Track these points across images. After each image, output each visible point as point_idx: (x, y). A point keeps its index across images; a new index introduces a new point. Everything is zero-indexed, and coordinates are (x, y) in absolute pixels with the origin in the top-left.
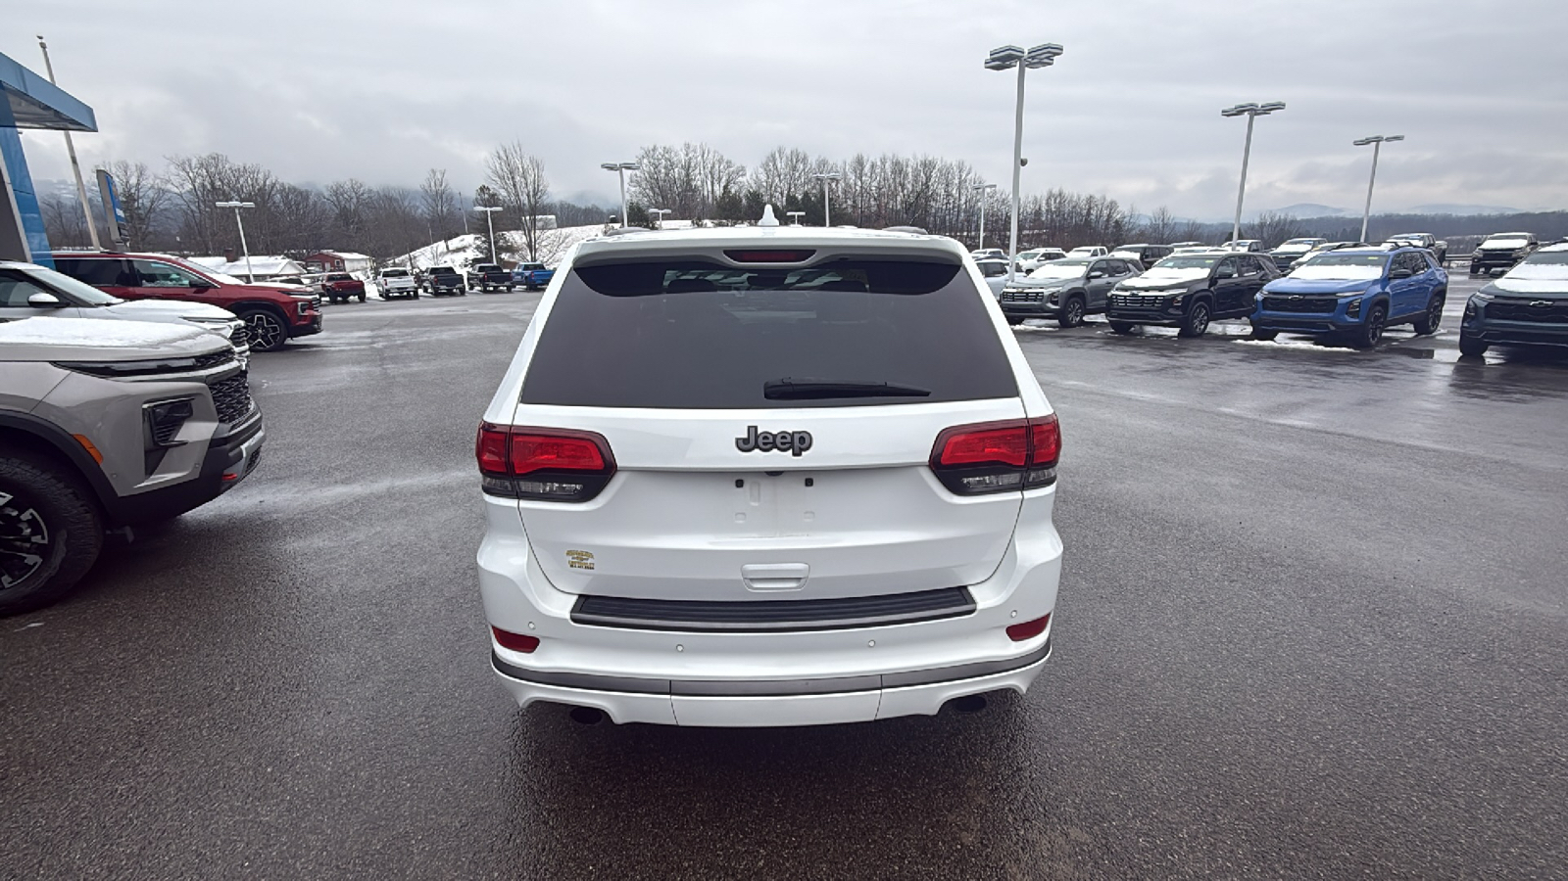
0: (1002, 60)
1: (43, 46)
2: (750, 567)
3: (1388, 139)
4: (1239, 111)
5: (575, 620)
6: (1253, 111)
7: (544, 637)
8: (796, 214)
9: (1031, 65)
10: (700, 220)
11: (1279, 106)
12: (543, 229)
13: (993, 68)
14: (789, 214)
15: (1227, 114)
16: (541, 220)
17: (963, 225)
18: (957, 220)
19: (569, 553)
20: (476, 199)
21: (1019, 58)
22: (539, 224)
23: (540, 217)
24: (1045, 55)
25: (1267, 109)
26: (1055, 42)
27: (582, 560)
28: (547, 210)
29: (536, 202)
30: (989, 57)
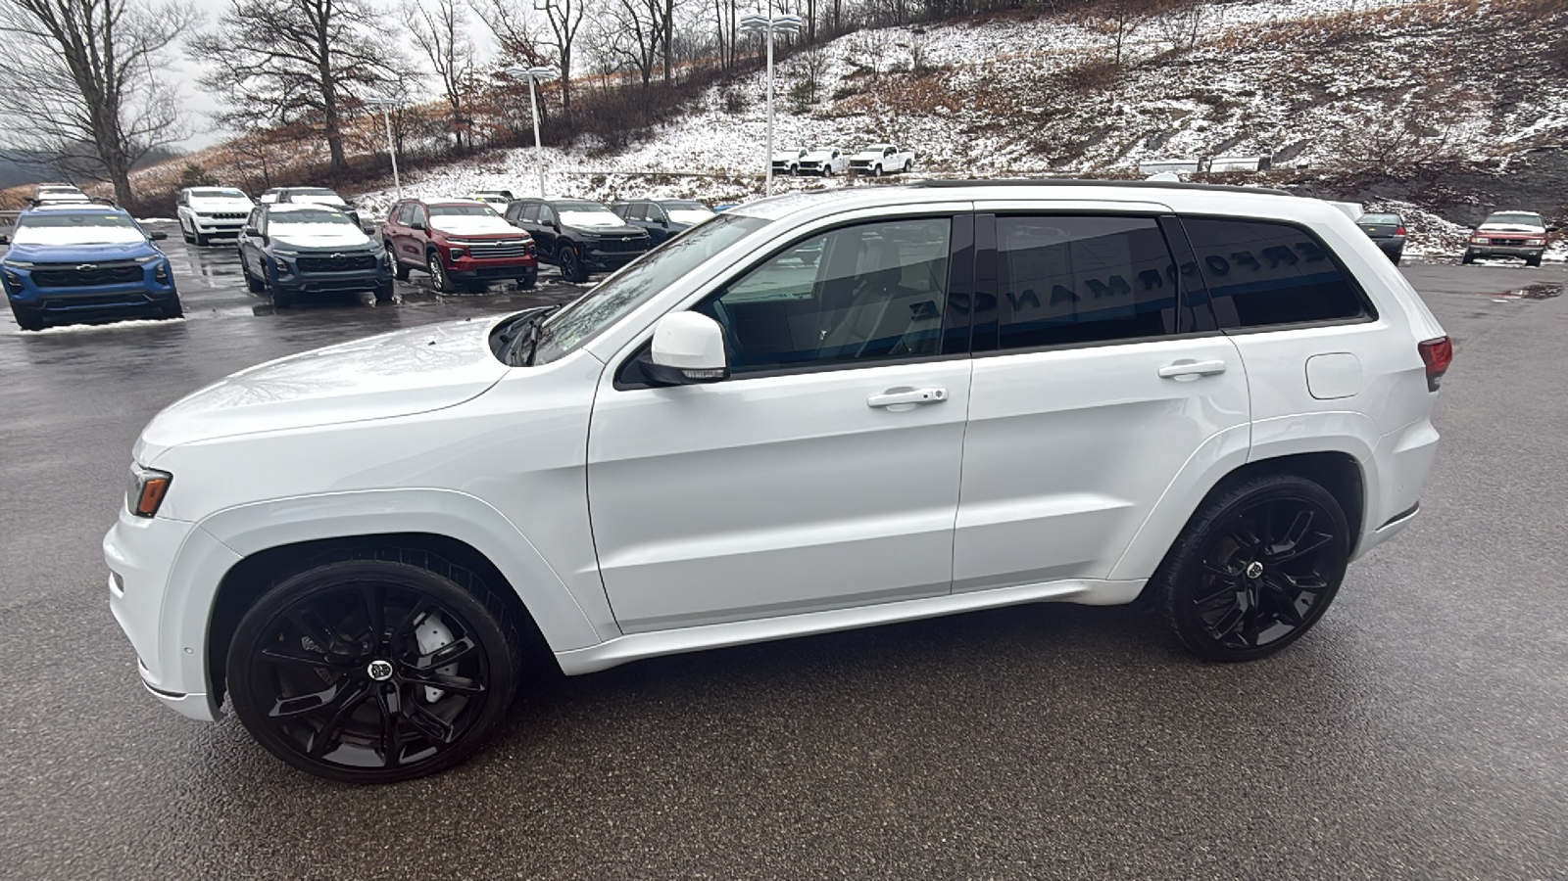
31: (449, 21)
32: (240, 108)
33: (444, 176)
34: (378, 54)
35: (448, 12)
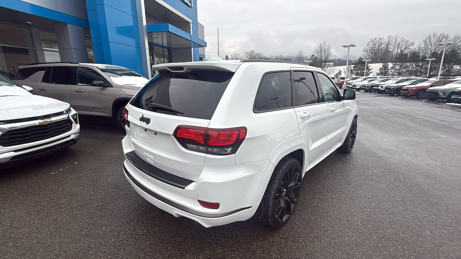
1: (218, 30)
8: (431, 59)
10: (387, 63)
12: (327, 67)
16: (327, 64)
20: (310, 59)
22: (326, 66)
23: (327, 63)
28: (330, 61)
29: (327, 59)
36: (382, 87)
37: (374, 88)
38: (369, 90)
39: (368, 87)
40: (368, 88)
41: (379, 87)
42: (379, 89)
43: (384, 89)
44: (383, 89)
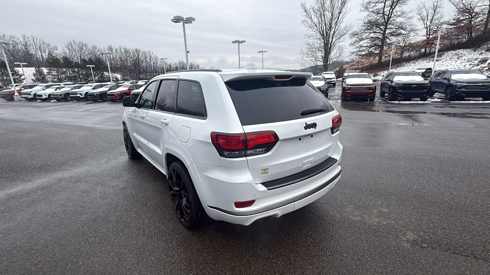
0: (177, 20)
2: (304, 161)
3: (265, 52)
4: (236, 42)
5: (269, 190)
6: (238, 42)
7: (256, 199)
8: (91, 66)
9: (186, 23)
10: (39, 68)
11: (244, 42)
13: (174, 22)
14: (87, 66)
15: (233, 42)
17: (153, 71)
18: (151, 70)
19: (261, 170)
21: (182, 20)
24: (189, 20)
25: (242, 42)
26: (193, 17)
27: (265, 171)
30: (173, 18)
31: (435, 9)
32: (358, 49)
33: (414, 64)
34: (404, 26)
35: (435, 5)
36: (81, 94)
37: (71, 96)
38: (63, 99)
39: (62, 96)
40: (60, 97)
41: (77, 95)
42: (79, 97)
43: (84, 96)
44: (82, 96)
